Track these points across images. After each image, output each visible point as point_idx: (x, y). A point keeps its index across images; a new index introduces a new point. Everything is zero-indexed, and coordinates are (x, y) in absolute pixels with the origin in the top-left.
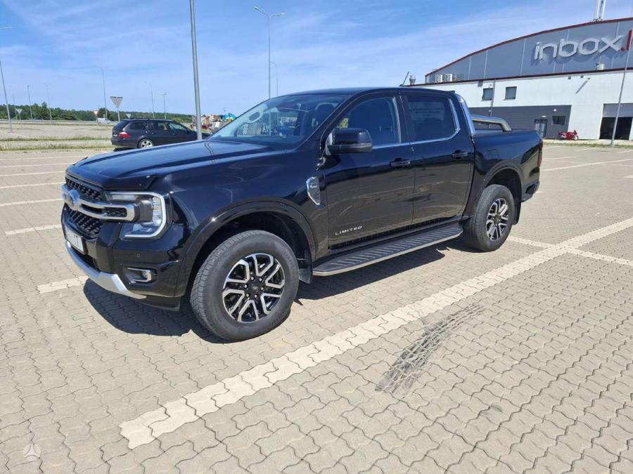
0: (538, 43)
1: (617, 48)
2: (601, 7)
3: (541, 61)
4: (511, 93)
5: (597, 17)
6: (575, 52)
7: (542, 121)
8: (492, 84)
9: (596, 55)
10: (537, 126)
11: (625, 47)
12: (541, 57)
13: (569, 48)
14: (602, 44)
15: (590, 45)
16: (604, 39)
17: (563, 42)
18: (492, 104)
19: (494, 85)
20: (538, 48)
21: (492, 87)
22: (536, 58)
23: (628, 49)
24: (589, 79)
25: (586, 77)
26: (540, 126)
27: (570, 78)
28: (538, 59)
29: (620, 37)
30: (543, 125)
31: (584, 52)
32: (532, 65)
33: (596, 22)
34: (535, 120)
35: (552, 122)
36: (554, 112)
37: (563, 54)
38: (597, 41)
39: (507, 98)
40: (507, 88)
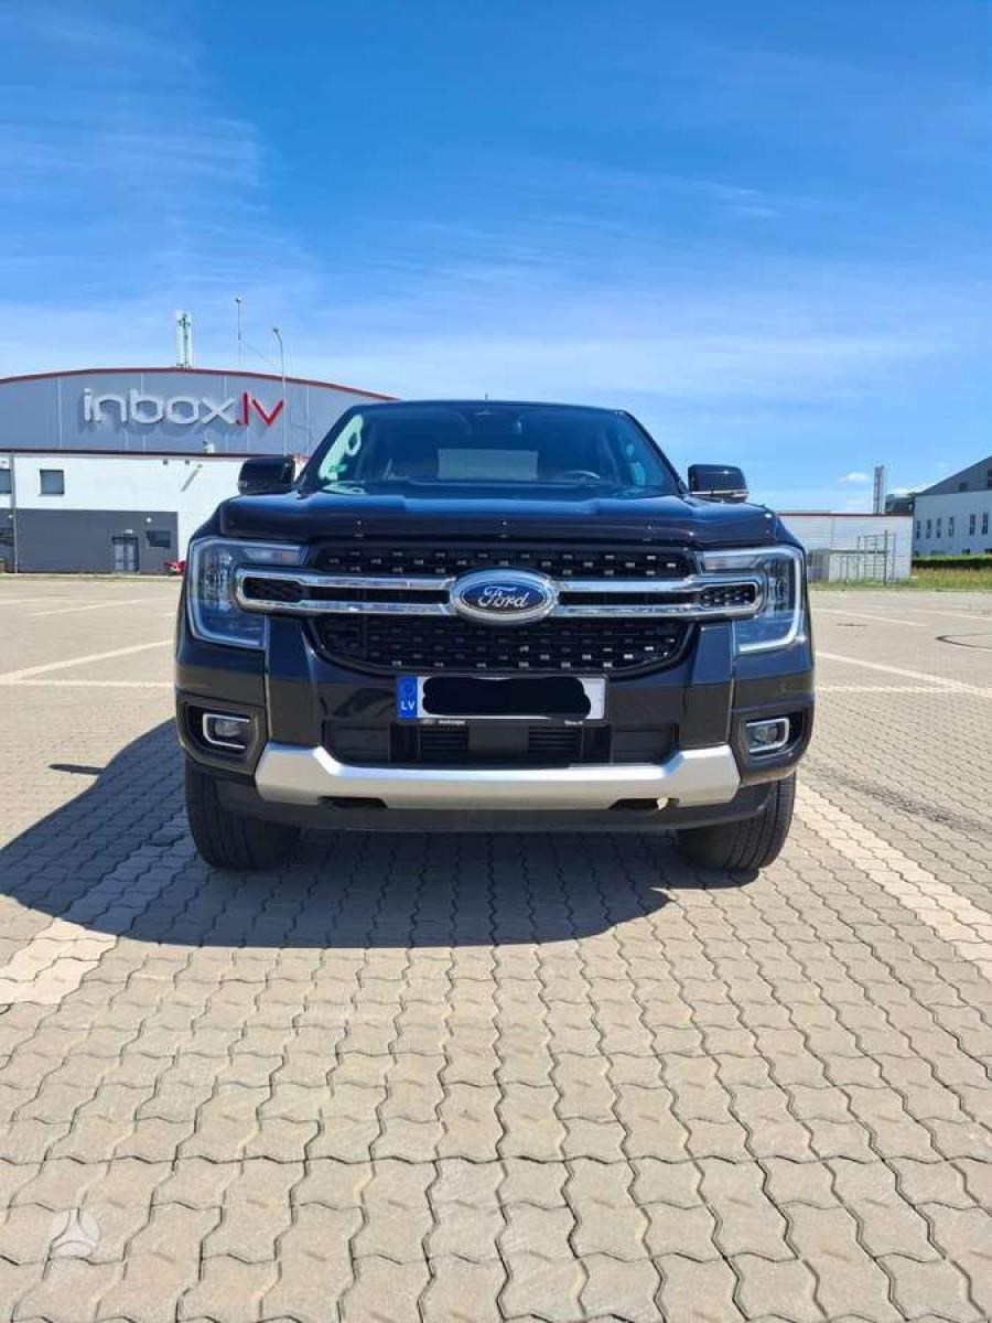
0: (87, 390)
1: (230, 419)
2: (186, 344)
3: (98, 426)
4: (52, 482)
5: (182, 362)
6: (159, 416)
7: (126, 540)
8: (7, 460)
9: (197, 425)
10: (119, 549)
11: (242, 419)
12: (97, 418)
13: (147, 407)
14: (205, 410)
15: (185, 408)
16: (206, 401)
17: (136, 397)
18: (13, 501)
19: (12, 462)
20: (87, 398)
21: (6, 466)
22: (88, 417)
23: (246, 422)
24: (200, 466)
25: (194, 463)
26: (125, 550)
27: (165, 463)
28: (91, 420)
29: (231, 401)
30: (131, 549)
31: (177, 418)
32: (81, 431)
33: (182, 370)
34: (114, 538)
35: (147, 543)
36: (147, 524)
37: (140, 417)
38: (195, 403)
39: (45, 492)
40: (42, 472)
